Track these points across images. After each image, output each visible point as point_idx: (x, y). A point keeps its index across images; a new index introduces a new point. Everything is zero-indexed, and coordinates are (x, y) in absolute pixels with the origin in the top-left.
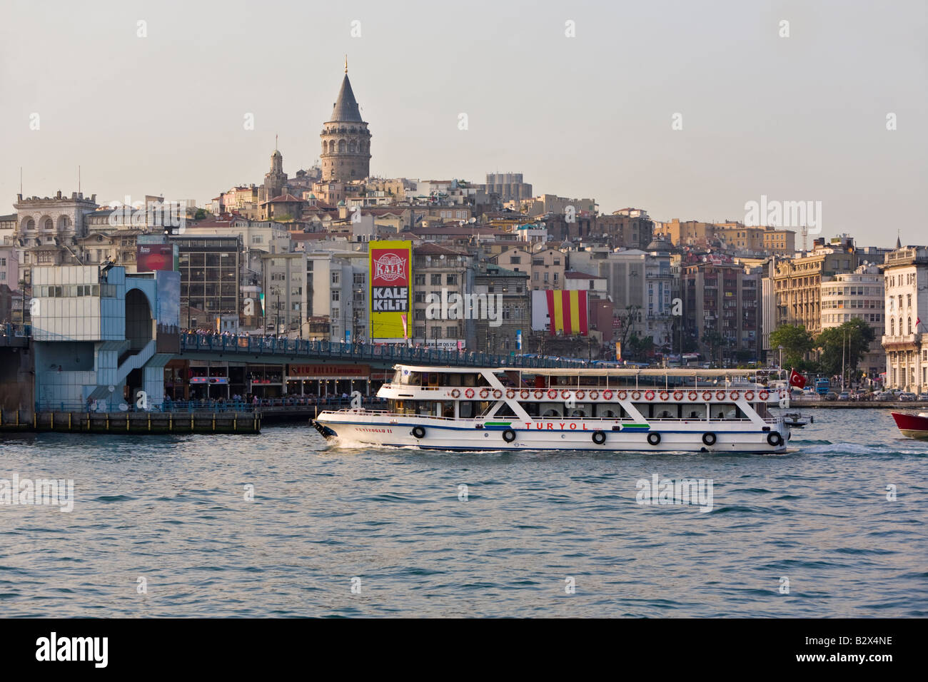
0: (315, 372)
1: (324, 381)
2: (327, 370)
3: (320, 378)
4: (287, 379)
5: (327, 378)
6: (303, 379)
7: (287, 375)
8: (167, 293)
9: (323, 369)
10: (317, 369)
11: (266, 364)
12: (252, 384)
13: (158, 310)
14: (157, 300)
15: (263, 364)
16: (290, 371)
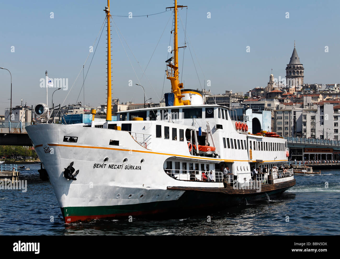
0: (314, 151)
1: (317, 154)
2: (318, 150)
3: (315, 153)
4: (304, 153)
5: (318, 153)
6: (309, 153)
7: (304, 152)
8: (267, 120)
9: (317, 150)
10: (315, 150)
11: (297, 148)
12: (292, 155)
13: (263, 126)
14: (263, 122)
15: (295, 148)
16: (305, 151)
